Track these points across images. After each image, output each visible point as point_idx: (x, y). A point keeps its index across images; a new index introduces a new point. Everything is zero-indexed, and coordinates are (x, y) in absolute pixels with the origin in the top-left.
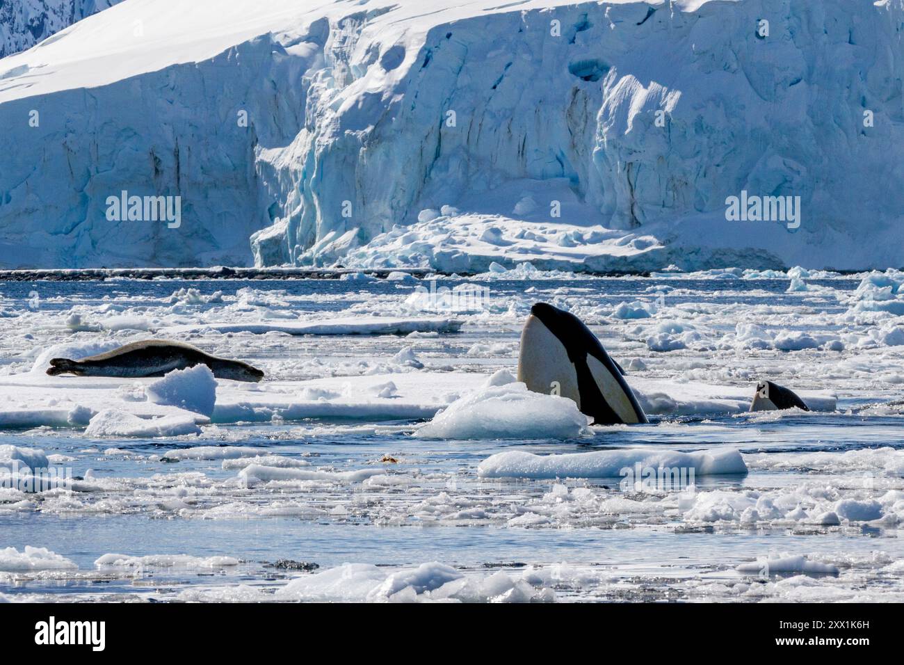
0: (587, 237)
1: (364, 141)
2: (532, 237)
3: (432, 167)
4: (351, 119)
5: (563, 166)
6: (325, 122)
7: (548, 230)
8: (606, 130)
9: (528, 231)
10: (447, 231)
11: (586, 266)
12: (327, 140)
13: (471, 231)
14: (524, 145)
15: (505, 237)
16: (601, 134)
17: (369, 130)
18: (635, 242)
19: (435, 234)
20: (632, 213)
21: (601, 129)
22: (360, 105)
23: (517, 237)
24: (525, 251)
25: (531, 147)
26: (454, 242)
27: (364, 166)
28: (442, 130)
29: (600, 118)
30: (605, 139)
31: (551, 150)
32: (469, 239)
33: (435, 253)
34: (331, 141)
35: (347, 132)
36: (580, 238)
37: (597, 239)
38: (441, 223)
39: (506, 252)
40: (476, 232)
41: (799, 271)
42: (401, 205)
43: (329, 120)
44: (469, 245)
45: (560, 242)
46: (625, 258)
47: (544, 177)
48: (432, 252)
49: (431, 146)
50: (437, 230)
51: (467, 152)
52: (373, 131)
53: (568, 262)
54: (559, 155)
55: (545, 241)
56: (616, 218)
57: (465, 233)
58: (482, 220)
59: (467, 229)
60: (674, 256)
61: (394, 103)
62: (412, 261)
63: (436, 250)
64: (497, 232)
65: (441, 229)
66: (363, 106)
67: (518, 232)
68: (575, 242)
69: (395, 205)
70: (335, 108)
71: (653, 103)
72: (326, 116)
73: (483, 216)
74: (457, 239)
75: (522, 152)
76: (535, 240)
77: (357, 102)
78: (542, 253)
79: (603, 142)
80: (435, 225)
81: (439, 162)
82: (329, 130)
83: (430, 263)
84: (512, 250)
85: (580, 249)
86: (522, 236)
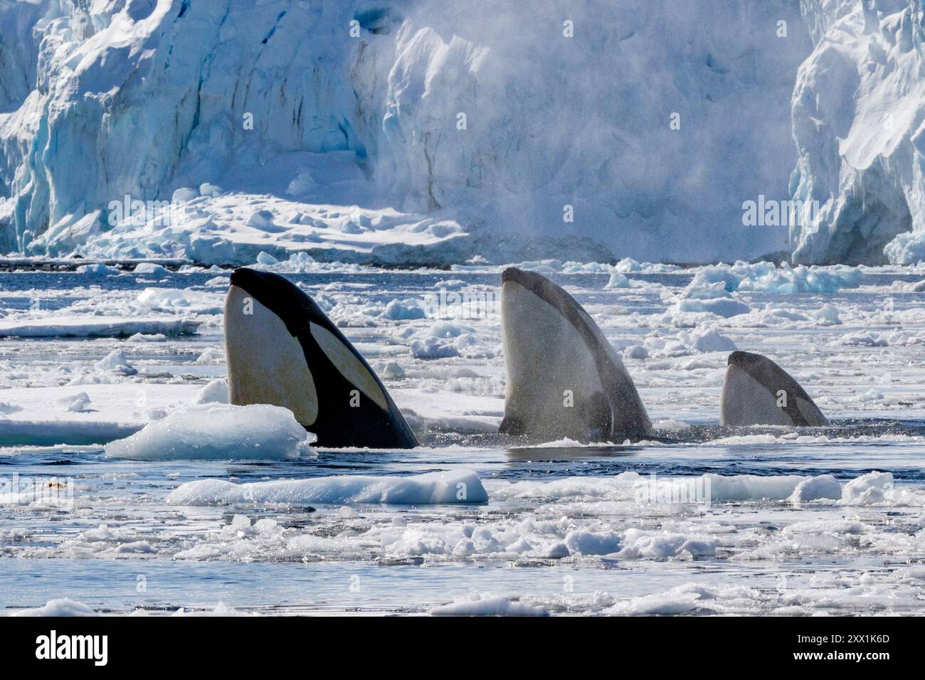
0: (375, 222)
1: (107, 105)
2: (309, 221)
3: (189, 136)
4: (92, 79)
5: (347, 136)
6: (61, 83)
7: (329, 214)
8: (399, 93)
9: (305, 215)
10: (207, 214)
11: (376, 257)
12: (62, 104)
13: (236, 214)
14: (300, 112)
15: (277, 222)
16: (392, 98)
17: (114, 91)
18: (434, 228)
19: (193, 217)
20: (430, 193)
21: (393, 91)
22: (103, 63)
23: (292, 222)
24: (301, 239)
25: (308, 113)
26: (215, 228)
27: (107, 135)
28: (201, 93)
29: (392, 79)
30: (398, 105)
31: (333, 117)
32: (233, 224)
33: (192, 241)
34: (68, 105)
35: (87, 94)
36: (366, 222)
37: (388, 224)
38: (199, 205)
39: (278, 240)
40: (242, 216)
41: (629, 264)
42: (152, 182)
43: (65, 80)
44: (233, 231)
45: (344, 229)
46: (421, 248)
47: (323, 150)
48: (189, 239)
49: (187, 113)
50: (195, 213)
51: (231, 118)
52: (118, 94)
53: (353, 251)
54: (343, 122)
55: (325, 226)
56: (410, 201)
57: (228, 216)
58: (249, 201)
59: (231, 212)
60: (480, 246)
61: (144, 60)
62: (165, 250)
63: (195, 237)
64: (267, 215)
65: (200, 212)
66: (106, 62)
67: (293, 215)
68: (362, 228)
69: (144, 183)
70: (72, 65)
71: (457, 60)
72: (62, 75)
73: (250, 196)
74: (219, 223)
75: (298, 119)
76: (313, 226)
77: (99, 58)
78: (321, 241)
79: (395, 108)
80: (193, 206)
81: (198, 131)
82: (66, 92)
83: (186, 252)
84: (286, 237)
85: (367, 237)
86: (297, 221)
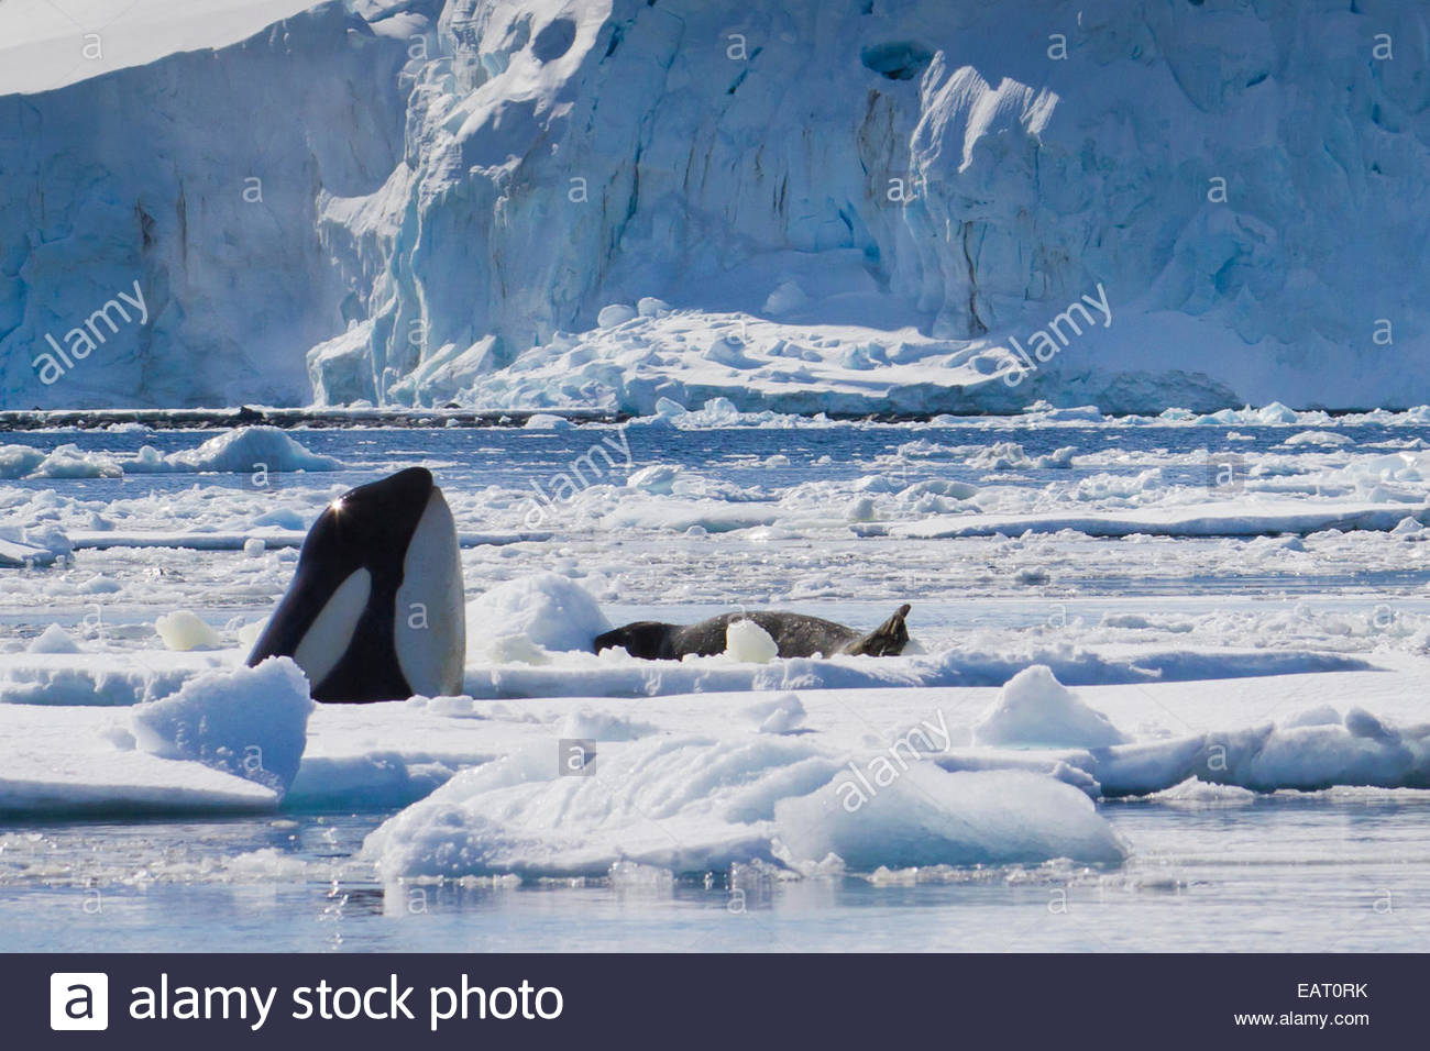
0: (892, 352)
1: (503, 185)
2: (796, 352)
3: (623, 230)
4: (482, 146)
5: (851, 228)
6: (437, 153)
7: (824, 341)
8: (926, 164)
9: (790, 343)
10: (648, 342)
11: (892, 403)
12: (439, 184)
13: (689, 343)
14: (783, 193)
15: (748, 354)
16: (916, 172)
17: (512, 165)
18: (977, 360)
19: (628, 348)
20: (972, 310)
21: (918, 163)
22: (496, 124)
23: (771, 353)
24: (784, 378)
25: (795, 196)
26: (659, 363)
27: (503, 229)
28: (640, 165)
29: (917, 145)
30: (925, 182)
31: (830, 200)
32: (686, 357)
33: (626, 382)
34: (447, 186)
35: (474, 169)
36: (880, 354)
37: (910, 355)
38: (637, 330)
39: (751, 379)
40: (698, 345)
42: (569, 297)
43: (443, 149)
44: (685, 368)
45: (846, 362)
46: (958, 389)
47: (817, 249)
48: (621, 381)
49: (621, 195)
50: (631, 341)
51: (684, 204)
52: (520, 168)
53: (859, 396)
54: (845, 208)
55: (819, 359)
56: (943, 320)
57: (679, 345)
58: (709, 324)
59: (683, 340)
60: (1044, 385)
61: (556, 118)
62: (587, 395)
63: (629, 376)
64: (735, 345)
65: (637, 339)
66: (501, 125)
67: (773, 343)
68: (872, 361)
69: (557, 298)
70: (453, 127)
71: (1008, 118)
72: (439, 141)
73: (711, 316)
74: (664, 356)
75: (780, 204)
76: (802, 359)
77: (492, 117)
78: (813, 381)
79: (920, 187)
80: (627, 332)
81: (635, 222)
82: (443, 166)
83: (617, 399)
84: (762, 376)
85: (881, 374)
86: (778, 352)
